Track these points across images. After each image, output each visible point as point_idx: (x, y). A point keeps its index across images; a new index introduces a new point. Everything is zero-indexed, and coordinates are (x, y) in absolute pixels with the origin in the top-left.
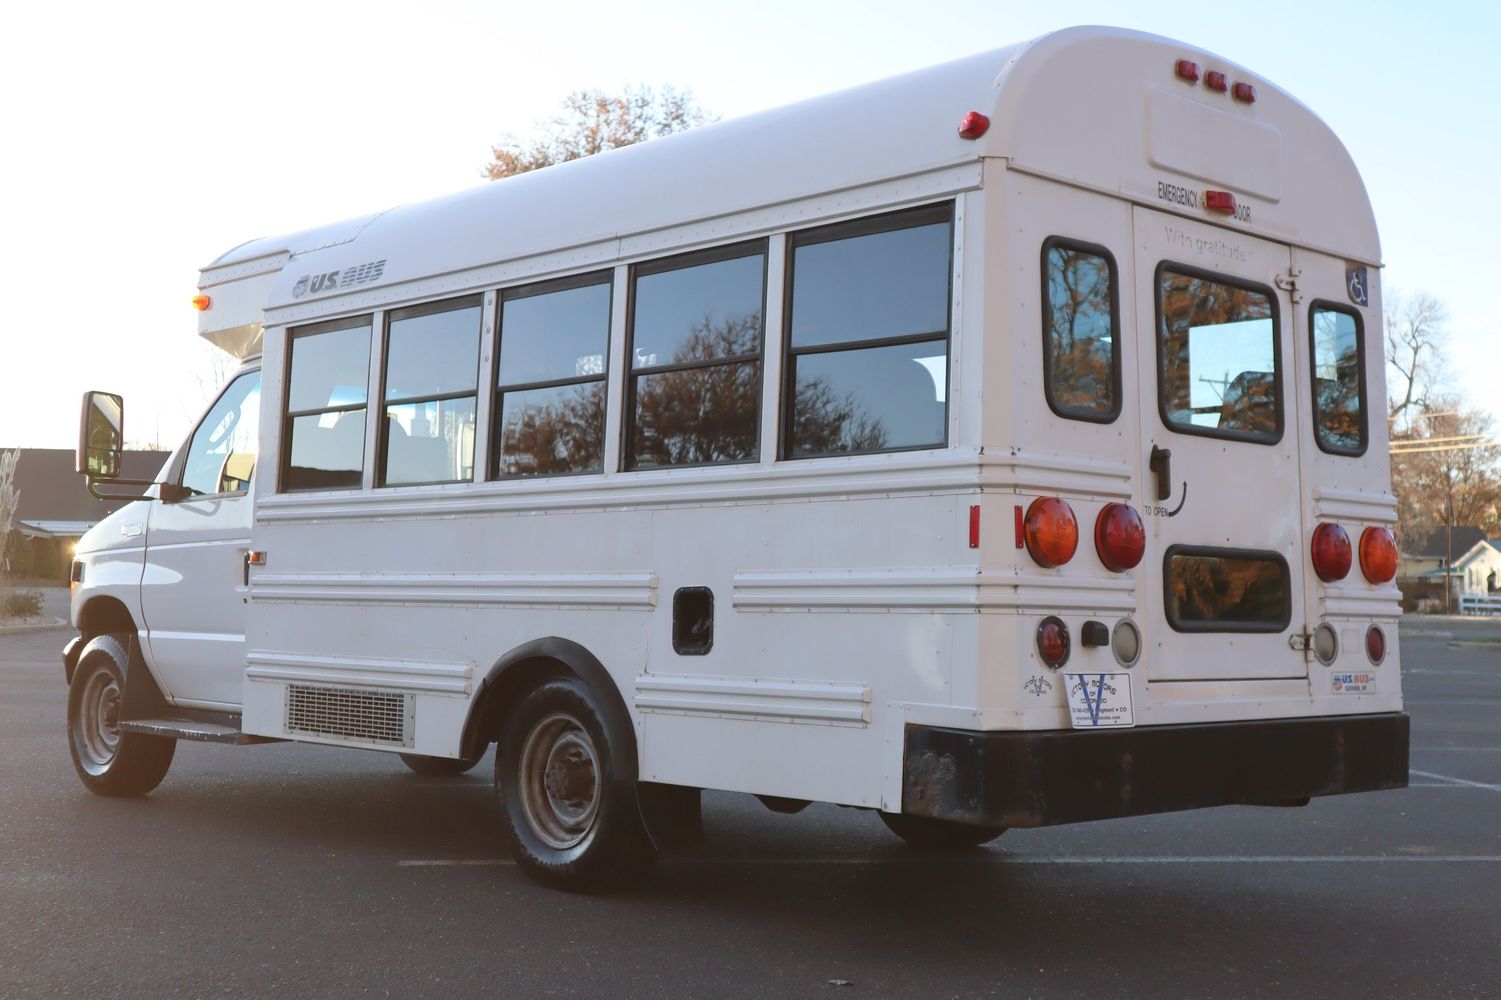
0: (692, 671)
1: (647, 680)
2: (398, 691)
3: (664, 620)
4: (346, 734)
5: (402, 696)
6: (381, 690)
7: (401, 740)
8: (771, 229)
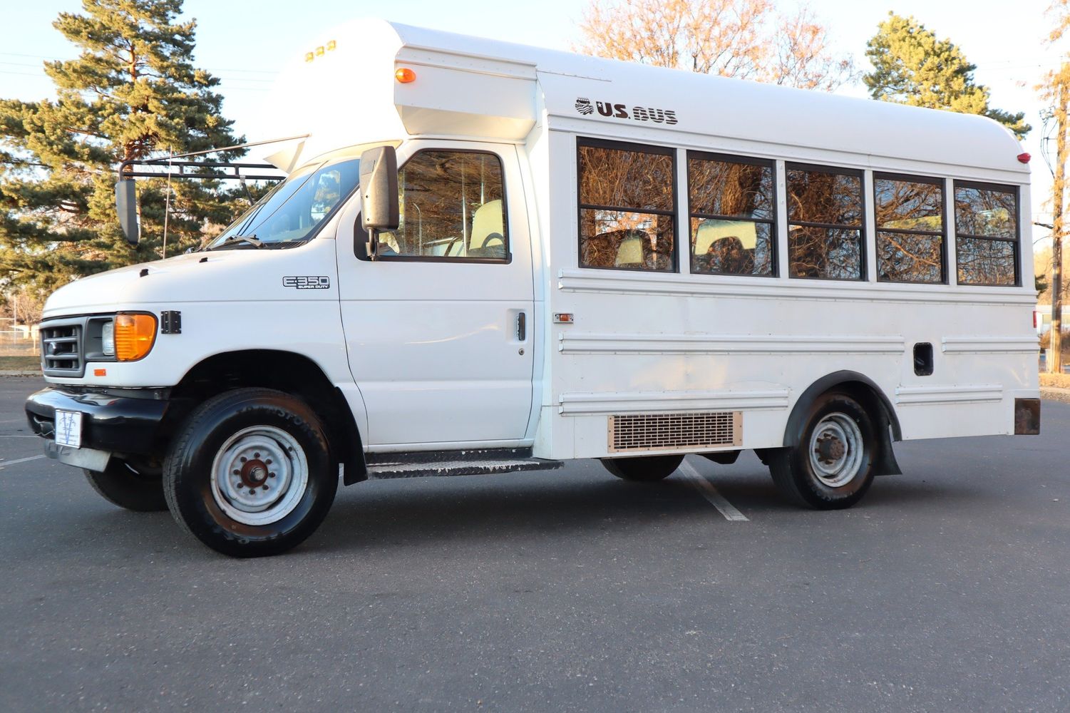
0: (924, 382)
1: (902, 390)
2: (728, 411)
3: (909, 359)
4: (677, 445)
5: (732, 413)
6: (711, 411)
7: (732, 442)
8: (948, 176)
